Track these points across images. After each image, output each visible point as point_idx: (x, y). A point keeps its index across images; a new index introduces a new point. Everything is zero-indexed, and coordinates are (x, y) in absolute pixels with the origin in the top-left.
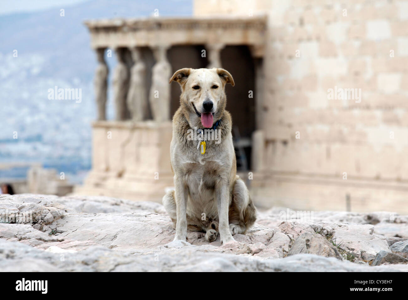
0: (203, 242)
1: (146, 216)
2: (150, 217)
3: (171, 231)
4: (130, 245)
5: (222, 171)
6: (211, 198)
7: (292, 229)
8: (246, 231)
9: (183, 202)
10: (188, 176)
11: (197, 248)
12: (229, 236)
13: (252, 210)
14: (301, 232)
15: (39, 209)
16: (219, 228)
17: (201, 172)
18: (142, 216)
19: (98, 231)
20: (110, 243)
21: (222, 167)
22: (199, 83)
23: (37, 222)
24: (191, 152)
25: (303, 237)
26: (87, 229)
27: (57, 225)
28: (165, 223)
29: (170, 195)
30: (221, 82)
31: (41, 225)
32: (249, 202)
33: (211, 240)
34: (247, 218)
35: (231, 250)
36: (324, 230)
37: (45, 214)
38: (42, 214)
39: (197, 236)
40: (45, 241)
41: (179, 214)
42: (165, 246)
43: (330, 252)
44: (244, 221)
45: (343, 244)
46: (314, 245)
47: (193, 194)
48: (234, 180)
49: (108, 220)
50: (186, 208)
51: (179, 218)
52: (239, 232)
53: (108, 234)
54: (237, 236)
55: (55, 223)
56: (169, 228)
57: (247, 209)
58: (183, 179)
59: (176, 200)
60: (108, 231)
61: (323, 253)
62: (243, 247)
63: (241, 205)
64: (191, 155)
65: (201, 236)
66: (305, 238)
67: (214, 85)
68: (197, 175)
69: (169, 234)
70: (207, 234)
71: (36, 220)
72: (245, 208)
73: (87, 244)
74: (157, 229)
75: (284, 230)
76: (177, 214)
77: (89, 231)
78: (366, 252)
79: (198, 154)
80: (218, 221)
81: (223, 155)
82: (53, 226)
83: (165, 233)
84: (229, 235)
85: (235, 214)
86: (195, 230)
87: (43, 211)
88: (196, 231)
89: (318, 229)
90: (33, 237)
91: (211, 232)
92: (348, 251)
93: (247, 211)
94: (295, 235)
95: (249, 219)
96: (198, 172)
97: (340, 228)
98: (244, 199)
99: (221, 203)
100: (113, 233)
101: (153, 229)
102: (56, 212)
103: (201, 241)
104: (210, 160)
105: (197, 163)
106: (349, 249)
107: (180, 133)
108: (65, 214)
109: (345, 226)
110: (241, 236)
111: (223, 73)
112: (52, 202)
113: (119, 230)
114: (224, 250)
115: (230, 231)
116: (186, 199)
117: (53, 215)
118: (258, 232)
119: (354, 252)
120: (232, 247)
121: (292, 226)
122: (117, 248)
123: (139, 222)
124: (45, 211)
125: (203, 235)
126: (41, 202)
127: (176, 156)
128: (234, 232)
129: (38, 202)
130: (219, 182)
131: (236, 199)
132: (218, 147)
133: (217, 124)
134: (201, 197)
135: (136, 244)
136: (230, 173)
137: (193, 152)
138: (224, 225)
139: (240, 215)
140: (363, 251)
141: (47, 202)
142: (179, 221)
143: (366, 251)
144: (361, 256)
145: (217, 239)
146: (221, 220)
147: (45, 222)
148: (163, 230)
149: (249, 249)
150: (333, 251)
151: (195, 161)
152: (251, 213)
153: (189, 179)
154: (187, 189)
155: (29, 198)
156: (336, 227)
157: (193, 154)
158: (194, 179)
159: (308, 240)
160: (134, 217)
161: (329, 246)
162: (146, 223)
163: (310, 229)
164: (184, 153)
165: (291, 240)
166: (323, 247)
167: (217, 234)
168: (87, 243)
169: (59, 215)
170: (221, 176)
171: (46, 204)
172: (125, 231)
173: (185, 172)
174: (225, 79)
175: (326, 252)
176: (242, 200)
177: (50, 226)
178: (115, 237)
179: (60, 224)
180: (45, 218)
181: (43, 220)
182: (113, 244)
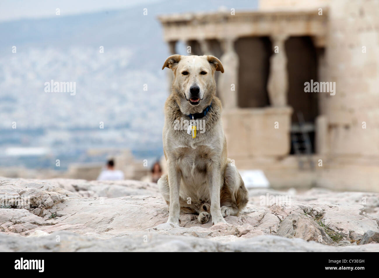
0: (196, 223)
1: (144, 199)
2: (148, 200)
3: (165, 213)
4: (126, 227)
5: (213, 155)
6: (203, 181)
7: (282, 210)
8: (238, 212)
9: (176, 185)
10: (181, 160)
11: (185, 230)
12: (221, 218)
13: (243, 192)
14: (290, 213)
15: (39, 193)
16: (211, 210)
17: (193, 156)
18: (140, 199)
19: (96, 214)
20: (106, 226)
21: (213, 151)
22: (188, 70)
23: (38, 206)
24: (183, 136)
25: (290, 218)
26: (86, 213)
27: (57, 209)
28: (161, 206)
29: (164, 178)
30: (210, 69)
31: (41, 209)
32: (241, 184)
33: (203, 222)
34: (239, 200)
35: (219, 231)
36: (314, 211)
37: (45, 199)
38: (43, 199)
39: (190, 218)
40: (40, 225)
41: (172, 197)
42: (154, 229)
43: (316, 233)
44: (236, 203)
45: (333, 224)
46: (300, 226)
47: (186, 177)
48: (226, 163)
49: (106, 204)
50: (179, 191)
51: (172, 201)
52: (231, 213)
53: (105, 217)
54: (229, 218)
55: (55, 207)
56: (164, 211)
57: (239, 191)
58: (176, 163)
59: (170, 184)
60: (105, 214)
61: (309, 233)
62: (231, 229)
63: (233, 188)
64: (183, 139)
65: (194, 218)
66: (291, 219)
67: (203, 71)
68: (189, 159)
69: (163, 216)
70: (199, 216)
71: (37, 205)
72: (237, 191)
73: (77, 228)
74: (153, 212)
75: (274, 212)
76: (170, 196)
77: (87, 215)
78: (355, 232)
79: (190, 139)
80: (210, 203)
81: (214, 139)
82: (53, 211)
83: (160, 216)
84: (220, 216)
85: (227, 196)
86: (188, 212)
87: (44, 196)
88: (190, 214)
89: (307, 210)
90: (28, 221)
91: (203, 214)
92: (337, 231)
93: (239, 192)
94: (285, 216)
95: (241, 201)
96: (190, 156)
97: (331, 208)
98: (235, 181)
99: (212, 186)
100: (110, 216)
101: (148, 212)
102: (56, 196)
103: (194, 223)
104: (202, 145)
105: (189, 147)
106: (338, 229)
107: (171, 118)
108: (66, 198)
109: (336, 207)
110: (233, 218)
111: (213, 60)
112: (54, 187)
113: (116, 213)
114: (212, 232)
115: (222, 213)
116: (179, 183)
117: (53, 199)
118: (252, 213)
119: (342, 232)
120: (220, 229)
121: (282, 208)
122: (113, 230)
123: (135, 205)
124: (45, 195)
125: (196, 217)
126: (43, 186)
127: (169, 141)
128: (226, 214)
129: (40, 187)
130: (210, 165)
131: (227, 182)
132: (209, 131)
133: (207, 109)
134: (193, 180)
135: (131, 227)
136: (221, 156)
137: (185, 137)
138: (215, 207)
139: (232, 197)
140: (351, 231)
141: (49, 187)
142: (172, 204)
143: (354, 230)
144: (350, 235)
145: (209, 221)
146: (213, 202)
147: (45, 206)
148: (158, 213)
149: (237, 230)
150: (318, 231)
151: (187, 145)
152: (243, 195)
153: (182, 163)
154: (180, 173)
155: (31, 183)
156: (327, 208)
157: (185, 138)
158: (187, 163)
159: (295, 221)
160: (132, 200)
161: (315, 226)
162: (142, 206)
163: (299, 210)
164: (176, 138)
165: (281, 221)
166: (308, 228)
167: (209, 216)
168: (77, 226)
169: (59, 199)
170: (212, 160)
171: (48, 189)
172: (122, 215)
173: (177, 157)
174: (215, 65)
175: (311, 233)
176: (233, 183)
177: (51, 210)
178: (112, 220)
179: (61, 208)
180: (45, 202)
181: (43, 204)
182: (109, 226)
